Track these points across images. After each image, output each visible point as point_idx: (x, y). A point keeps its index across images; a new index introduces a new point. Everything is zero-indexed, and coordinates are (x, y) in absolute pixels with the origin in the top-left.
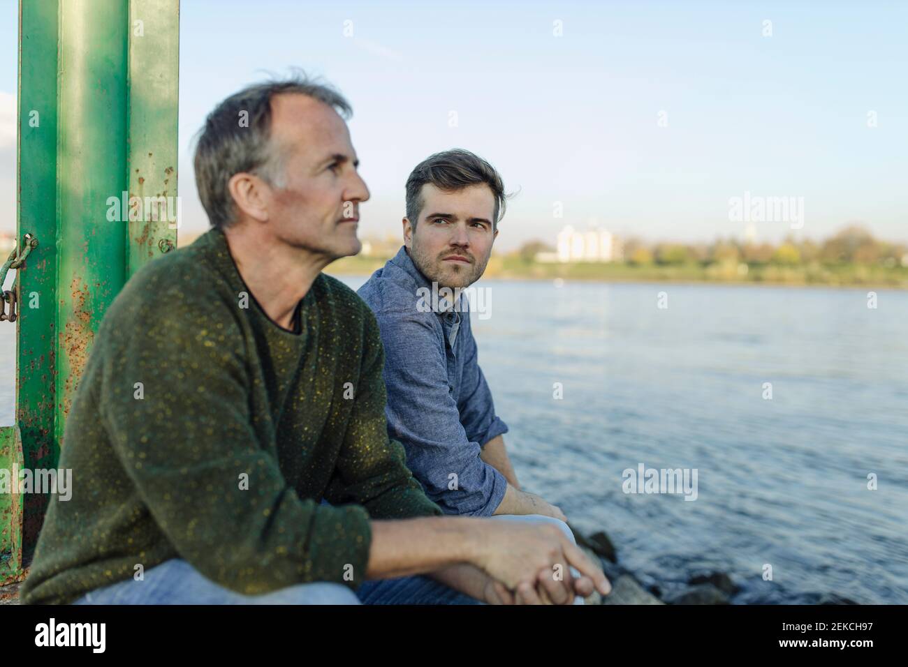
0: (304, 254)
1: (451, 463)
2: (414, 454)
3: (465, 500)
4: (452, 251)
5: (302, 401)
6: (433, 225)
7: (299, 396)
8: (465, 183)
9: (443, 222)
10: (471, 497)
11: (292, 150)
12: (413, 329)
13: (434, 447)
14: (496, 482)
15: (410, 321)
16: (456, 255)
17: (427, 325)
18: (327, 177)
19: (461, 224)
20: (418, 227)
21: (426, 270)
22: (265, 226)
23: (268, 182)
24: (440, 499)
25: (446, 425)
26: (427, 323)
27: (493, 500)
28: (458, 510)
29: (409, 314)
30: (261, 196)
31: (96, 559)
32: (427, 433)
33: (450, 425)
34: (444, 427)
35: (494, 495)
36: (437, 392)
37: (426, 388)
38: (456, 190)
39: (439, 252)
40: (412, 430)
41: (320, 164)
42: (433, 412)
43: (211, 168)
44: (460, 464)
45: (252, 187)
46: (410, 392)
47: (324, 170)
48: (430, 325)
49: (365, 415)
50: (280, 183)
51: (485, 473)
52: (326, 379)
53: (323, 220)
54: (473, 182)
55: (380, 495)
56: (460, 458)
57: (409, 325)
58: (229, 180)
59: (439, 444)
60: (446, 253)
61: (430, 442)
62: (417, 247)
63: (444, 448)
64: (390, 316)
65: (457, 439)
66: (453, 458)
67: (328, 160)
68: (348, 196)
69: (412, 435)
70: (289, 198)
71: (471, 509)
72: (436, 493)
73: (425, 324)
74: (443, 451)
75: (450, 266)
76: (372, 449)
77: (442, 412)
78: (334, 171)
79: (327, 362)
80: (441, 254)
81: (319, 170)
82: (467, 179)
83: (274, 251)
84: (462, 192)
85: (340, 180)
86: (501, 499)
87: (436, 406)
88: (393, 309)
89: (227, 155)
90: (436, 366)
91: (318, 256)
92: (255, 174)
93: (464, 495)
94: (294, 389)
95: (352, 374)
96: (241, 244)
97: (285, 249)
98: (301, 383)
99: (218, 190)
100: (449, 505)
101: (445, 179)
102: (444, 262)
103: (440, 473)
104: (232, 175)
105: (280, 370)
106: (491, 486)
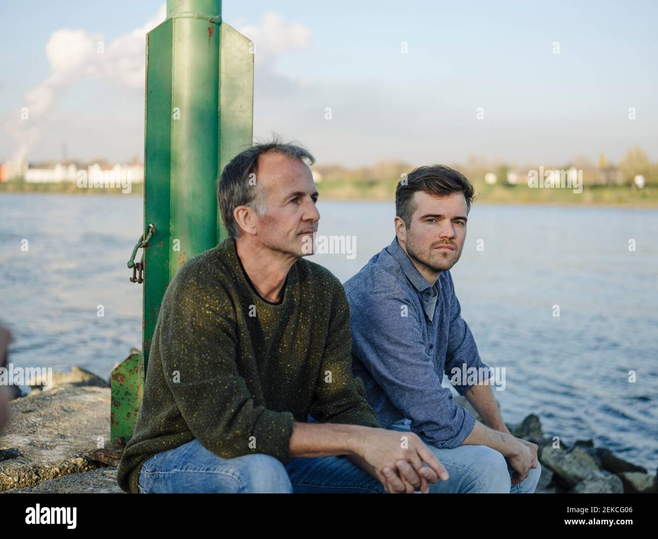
0: (280, 254)
1: (426, 403)
2: (399, 396)
3: (439, 432)
4: (442, 242)
5: (285, 347)
6: (426, 223)
7: (283, 345)
8: (451, 190)
9: (434, 221)
10: (444, 430)
11: (270, 190)
12: (394, 304)
13: (413, 390)
14: (465, 420)
15: (392, 299)
16: (445, 245)
17: (405, 301)
18: (290, 207)
19: (447, 222)
20: (412, 224)
21: (419, 256)
22: (255, 238)
23: (256, 210)
24: (420, 431)
25: (422, 374)
26: (405, 300)
27: (461, 433)
28: (434, 439)
29: (391, 293)
30: (252, 219)
31: (160, 435)
32: (407, 380)
33: (425, 374)
34: (420, 376)
35: (463, 429)
36: (415, 351)
37: (406, 348)
38: (443, 196)
39: (432, 242)
40: (396, 378)
41: (285, 200)
42: (412, 365)
43: (225, 201)
44: (433, 403)
45: (247, 213)
46: (394, 350)
47: (289, 203)
48: (408, 301)
49: (332, 359)
50: (262, 212)
51: (456, 413)
52: (304, 334)
53: (288, 233)
54: (456, 190)
55: (340, 413)
56: (433, 398)
57: (391, 301)
58: (234, 209)
59: (417, 388)
60: (437, 243)
61: (410, 386)
62: (411, 239)
63: (420, 391)
64: (378, 295)
65: (431, 385)
66: (428, 398)
67: (290, 196)
68: (305, 218)
69: (396, 381)
70: (267, 221)
71: (444, 438)
72: (416, 425)
73: (403, 301)
74: (420, 393)
75: (441, 252)
76: (337, 382)
77: (419, 365)
78: (296, 203)
79: (304, 322)
80: (433, 244)
81: (285, 204)
82: (451, 187)
83: (262, 252)
84: (448, 197)
85: (301, 207)
86: (469, 433)
87: (414, 361)
88: (380, 290)
89: (232, 193)
90: (413, 330)
91: (287, 256)
92: (248, 206)
93: (437, 427)
94: (278, 340)
95: (322, 331)
96: (244, 249)
97: (268, 251)
98: (285, 335)
99: (229, 215)
100: (427, 435)
101: (435, 188)
102: (435, 250)
103: (418, 409)
104: (236, 207)
105: (265, 328)
106: (461, 422)
